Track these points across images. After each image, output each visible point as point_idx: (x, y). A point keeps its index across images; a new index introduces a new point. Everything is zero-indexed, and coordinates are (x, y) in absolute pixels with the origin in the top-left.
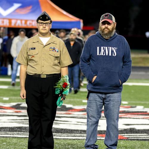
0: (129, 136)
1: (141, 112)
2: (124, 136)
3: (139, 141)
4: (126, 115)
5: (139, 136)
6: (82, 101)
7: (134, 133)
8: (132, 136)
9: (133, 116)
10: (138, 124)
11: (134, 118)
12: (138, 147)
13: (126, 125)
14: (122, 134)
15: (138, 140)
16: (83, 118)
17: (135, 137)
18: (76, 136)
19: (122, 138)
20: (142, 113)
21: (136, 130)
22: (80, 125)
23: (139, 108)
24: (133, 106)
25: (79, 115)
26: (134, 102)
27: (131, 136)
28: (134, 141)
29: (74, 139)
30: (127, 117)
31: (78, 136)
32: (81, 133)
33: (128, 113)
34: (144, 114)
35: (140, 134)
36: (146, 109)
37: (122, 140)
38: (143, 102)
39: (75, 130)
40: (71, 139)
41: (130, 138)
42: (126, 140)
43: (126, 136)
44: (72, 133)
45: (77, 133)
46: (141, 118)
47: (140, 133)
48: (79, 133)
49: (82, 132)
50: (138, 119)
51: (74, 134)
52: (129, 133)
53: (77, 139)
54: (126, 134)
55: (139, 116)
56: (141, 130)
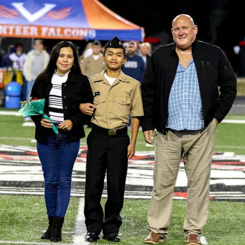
0: (216, 194)
1: (231, 161)
3: (231, 202)
5: (230, 195)
6: (145, 145)
7: (222, 191)
8: (220, 194)
9: (220, 167)
10: (228, 177)
11: (222, 170)
12: (230, 211)
15: (228, 200)
16: (148, 169)
17: (224, 197)
18: (139, 195)
20: (232, 163)
21: (225, 186)
22: (145, 178)
23: (228, 155)
24: (219, 152)
25: (141, 164)
26: (220, 147)
28: (223, 202)
31: (142, 195)
32: (146, 190)
34: (236, 163)
35: (232, 193)
36: (237, 156)
38: (233, 147)
39: (137, 186)
40: (132, 199)
41: (217, 198)
42: (212, 201)
43: (212, 194)
44: (134, 190)
45: (141, 191)
46: (232, 170)
47: (231, 191)
48: (144, 191)
49: (148, 189)
50: (228, 171)
51: (137, 192)
52: (216, 191)
53: (140, 199)
55: (228, 166)
56: (232, 186)
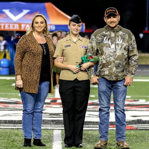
1: (144, 105)
2: (133, 126)
3: (147, 131)
4: (132, 108)
5: (146, 127)
7: (141, 124)
9: (138, 109)
11: (139, 111)
12: (147, 136)
13: (133, 116)
14: (131, 124)
15: (146, 130)
17: (143, 127)
18: (90, 127)
19: (131, 129)
20: (145, 106)
21: (143, 121)
22: (92, 117)
23: (142, 102)
24: (136, 100)
25: (89, 108)
27: (139, 126)
28: (143, 131)
29: (89, 130)
30: (133, 109)
33: (132, 107)
34: (147, 106)
36: (148, 102)
37: (132, 130)
40: (86, 130)
41: (139, 128)
42: (136, 130)
43: (135, 126)
50: (143, 111)
52: (138, 124)
53: (91, 130)
54: (134, 125)
55: (143, 108)
56: (147, 121)
